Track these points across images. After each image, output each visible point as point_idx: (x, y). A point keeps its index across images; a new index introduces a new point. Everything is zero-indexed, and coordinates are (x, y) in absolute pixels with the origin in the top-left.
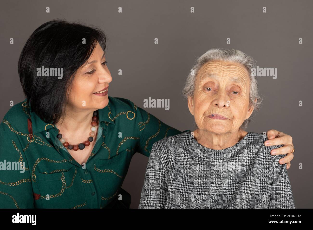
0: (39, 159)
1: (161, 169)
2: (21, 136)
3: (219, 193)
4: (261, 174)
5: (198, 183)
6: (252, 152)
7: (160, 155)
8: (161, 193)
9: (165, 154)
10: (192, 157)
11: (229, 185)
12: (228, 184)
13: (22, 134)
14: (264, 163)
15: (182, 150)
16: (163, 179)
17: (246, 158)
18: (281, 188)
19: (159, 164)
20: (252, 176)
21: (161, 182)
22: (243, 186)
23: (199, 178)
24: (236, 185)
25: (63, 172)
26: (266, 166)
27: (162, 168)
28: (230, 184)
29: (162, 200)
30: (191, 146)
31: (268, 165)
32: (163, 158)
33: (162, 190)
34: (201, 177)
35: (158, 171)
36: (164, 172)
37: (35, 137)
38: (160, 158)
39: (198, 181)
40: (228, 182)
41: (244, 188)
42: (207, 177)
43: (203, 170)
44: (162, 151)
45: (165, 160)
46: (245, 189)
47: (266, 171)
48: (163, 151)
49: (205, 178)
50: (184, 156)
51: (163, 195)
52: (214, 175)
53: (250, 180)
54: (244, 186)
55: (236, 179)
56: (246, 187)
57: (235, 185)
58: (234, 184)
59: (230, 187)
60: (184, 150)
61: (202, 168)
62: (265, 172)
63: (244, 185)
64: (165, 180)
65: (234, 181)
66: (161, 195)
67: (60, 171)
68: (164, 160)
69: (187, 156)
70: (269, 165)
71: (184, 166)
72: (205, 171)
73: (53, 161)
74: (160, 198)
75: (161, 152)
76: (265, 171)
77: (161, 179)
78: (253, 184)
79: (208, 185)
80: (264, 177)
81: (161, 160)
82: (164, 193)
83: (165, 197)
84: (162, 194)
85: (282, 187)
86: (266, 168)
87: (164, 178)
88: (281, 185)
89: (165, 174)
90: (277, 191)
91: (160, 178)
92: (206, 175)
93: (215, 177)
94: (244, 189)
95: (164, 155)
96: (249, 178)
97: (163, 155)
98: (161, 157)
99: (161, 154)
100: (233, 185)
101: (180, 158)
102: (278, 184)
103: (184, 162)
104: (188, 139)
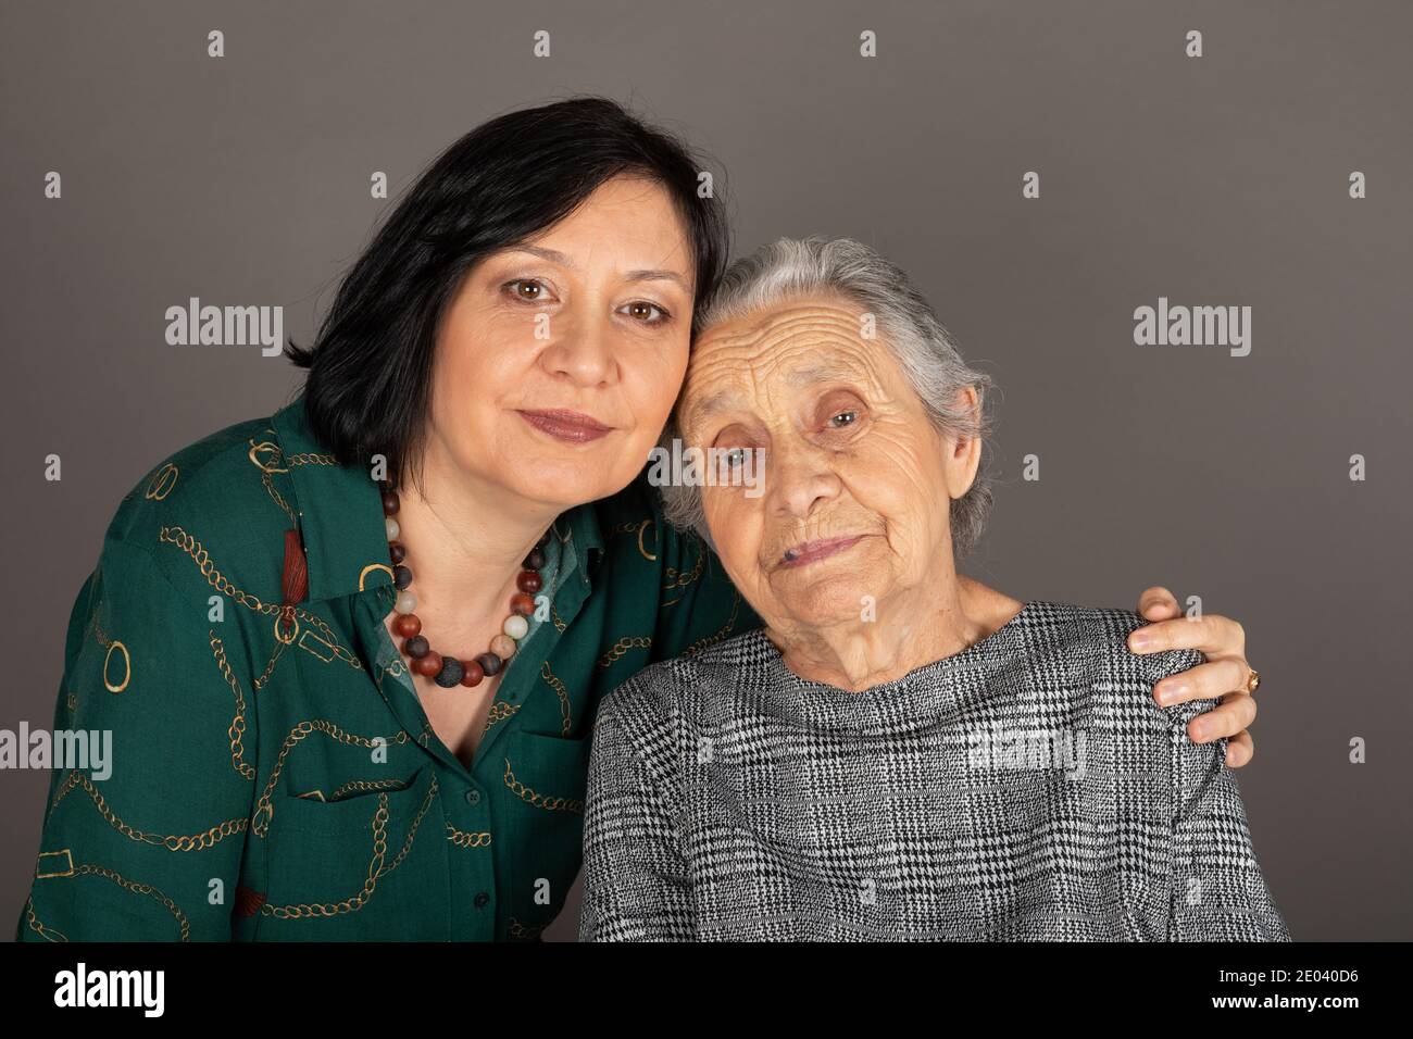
0: (303, 728)
1: (647, 795)
2: (254, 614)
3: (939, 881)
4: (1120, 780)
5: (817, 845)
6: (1059, 676)
7: (634, 733)
8: (667, 899)
9: (656, 727)
10: (776, 728)
11: (981, 842)
12: (975, 837)
13: (259, 606)
14: (1128, 727)
15: (732, 704)
16: (663, 838)
17: (1036, 707)
18: (1216, 841)
19: (636, 772)
20: (1080, 793)
21: (654, 850)
22: (1044, 842)
23: (818, 822)
24: (1013, 836)
25: (386, 790)
26: (1137, 737)
27: (650, 788)
28: (985, 836)
29: (673, 932)
30: (768, 690)
31: (1146, 733)
32: (648, 743)
33: (668, 885)
34: (830, 815)
35: (634, 804)
36: (664, 806)
37: (301, 622)
38: (637, 746)
39: (816, 833)
40: (972, 830)
41: (1050, 851)
42: (855, 814)
43: (833, 781)
44: (641, 717)
45: (661, 750)
46: (1056, 856)
47: (1138, 765)
48: (646, 717)
49: (849, 820)
50: (744, 728)
51: (677, 907)
52: (887, 803)
53: (1074, 812)
54: (1053, 843)
55: (1005, 808)
56: (1062, 843)
57: (1006, 838)
58: (1000, 835)
59: (986, 848)
60: (740, 704)
61: (828, 774)
62: (1134, 770)
63: (1049, 839)
64: (671, 839)
65: (998, 821)
66: (669, 908)
67: (373, 786)
68: (655, 753)
69: (757, 725)
70: (1149, 732)
71: (748, 769)
72: (845, 786)
73: (353, 740)
74: (664, 922)
75: (640, 722)
76: (1134, 763)
77: (656, 836)
78: (1087, 827)
79: (866, 850)
80: (1132, 791)
81: (642, 753)
82: (680, 897)
83: (689, 915)
84: (672, 902)
85: (1219, 838)
86: (1137, 748)
87: (666, 833)
88: (1214, 830)
89: (669, 814)
90: (1202, 857)
91: (650, 832)
92: (850, 803)
93: (891, 809)
94: (1053, 853)
95: (655, 732)
96: (1069, 803)
97: (650, 731)
98: (642, 740)
99: (640, 729)
100: (998, 840)
101: (724, 738)
102: (1202, 824)
103: (744, 753)
104: (756, 662)
